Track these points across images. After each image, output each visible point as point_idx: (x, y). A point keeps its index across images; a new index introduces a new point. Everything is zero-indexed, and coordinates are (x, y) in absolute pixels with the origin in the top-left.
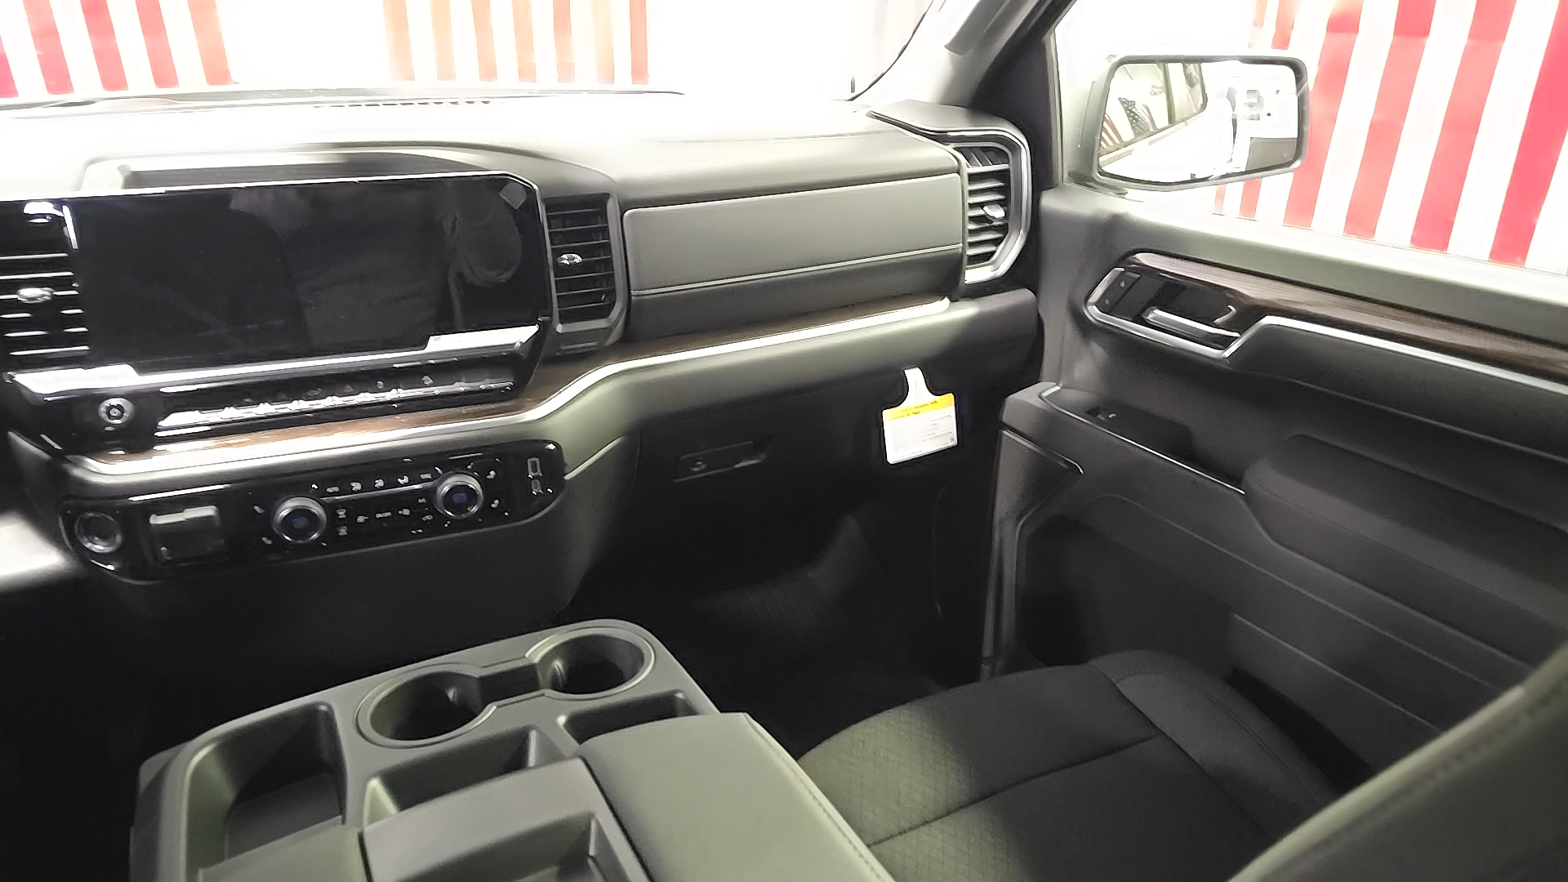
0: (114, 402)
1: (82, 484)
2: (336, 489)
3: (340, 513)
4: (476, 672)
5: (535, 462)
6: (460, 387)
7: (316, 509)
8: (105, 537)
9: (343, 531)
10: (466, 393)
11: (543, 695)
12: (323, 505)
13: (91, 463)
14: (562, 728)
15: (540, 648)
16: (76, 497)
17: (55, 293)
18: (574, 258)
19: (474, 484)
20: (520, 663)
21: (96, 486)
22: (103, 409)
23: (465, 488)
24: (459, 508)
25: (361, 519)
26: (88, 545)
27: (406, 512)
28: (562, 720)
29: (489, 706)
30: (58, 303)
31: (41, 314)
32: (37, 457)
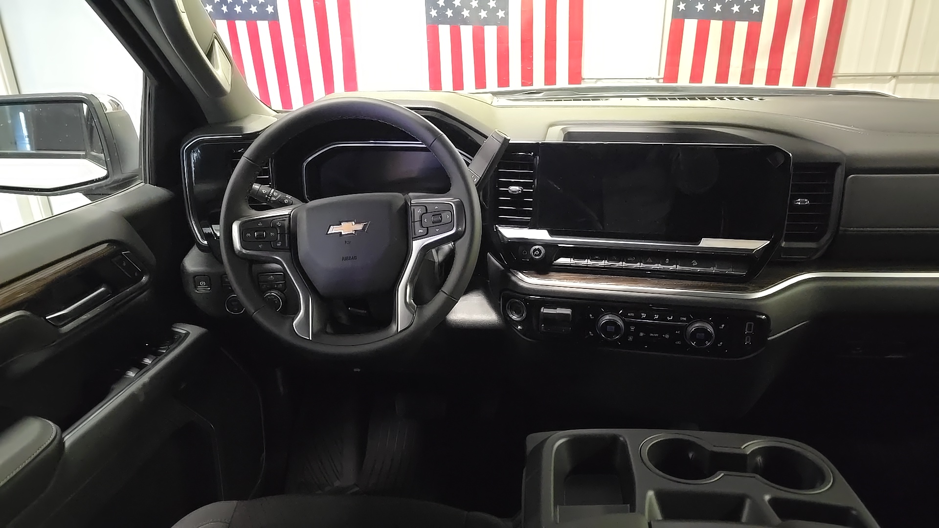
0: (537, 247)
1: (516, 285)
2: (633, 314)
3: (632, 328)
4: (710, 447)
5: (751, 325)
6: (713, 270)
7: (620, 323)
8: (518, 312)
9: (631, 339)
10: (715, 274)
11: (754, 477)
12: (624, 321)
13: (520, 275)
14: (767, 503)
15: (751, 445)
16: (511, 290)
17: (524, 190)
18: (806, 202)
19: (710, 329)
20: (737, 451)
21: (522, 287)
22: (532, 250)
23: (704, 330)
24: (701, 342)
25: (642, 334)
26: (511, 316)
27: (667, 336)
28: (767, 497)
29: (718, 472)
30: (524, 194)
31: (516, 199)
32: (498, 268)
